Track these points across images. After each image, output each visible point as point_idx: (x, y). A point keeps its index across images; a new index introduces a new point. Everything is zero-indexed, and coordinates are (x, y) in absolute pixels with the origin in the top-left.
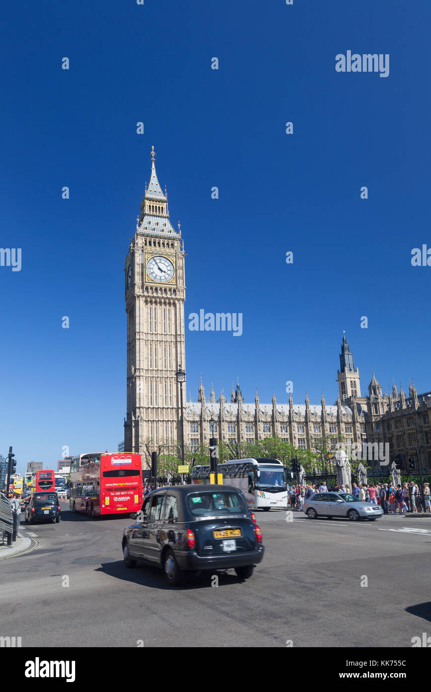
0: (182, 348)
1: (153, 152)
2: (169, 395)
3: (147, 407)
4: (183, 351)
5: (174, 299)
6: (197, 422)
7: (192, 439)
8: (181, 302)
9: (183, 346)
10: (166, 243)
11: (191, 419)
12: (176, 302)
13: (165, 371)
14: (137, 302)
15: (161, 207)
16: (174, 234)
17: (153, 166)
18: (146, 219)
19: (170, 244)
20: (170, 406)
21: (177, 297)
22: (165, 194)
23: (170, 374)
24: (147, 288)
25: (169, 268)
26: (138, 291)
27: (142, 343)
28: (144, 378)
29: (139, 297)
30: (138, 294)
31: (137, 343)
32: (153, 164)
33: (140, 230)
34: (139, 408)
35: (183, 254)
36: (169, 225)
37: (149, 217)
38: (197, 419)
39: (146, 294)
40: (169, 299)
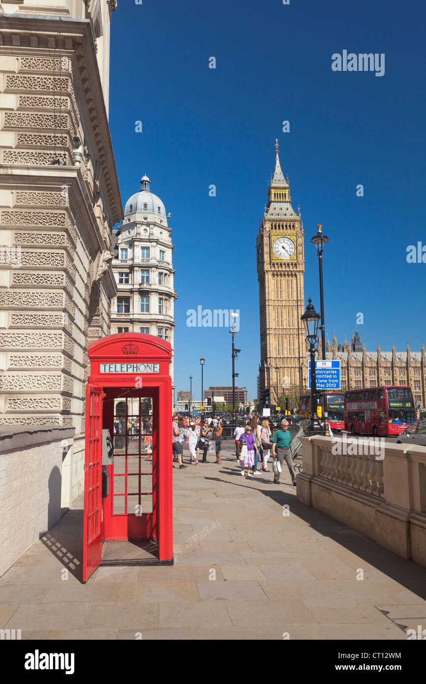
1: (277, 144)
2: (292, 348)
3: (275, 357)
5: (295, 272)
8: (301, 273)
9: (303, 308)
10: (288, 225)
12: (297, 274)
13: (289, 329)
14: (266, 276)
15: (284, 193)
16: (295, 217)
17: (277, 157)
18: (273, 205)
19: (292, 225)
20: (293, 356)
22: (287, 182)
25: (291, 246)
26: (267, 267)
27: (271, 308)
28: (273, 335)
29: (267, 272)
30: (267, 270)
31: (267, 308)
32: (277, 155)
33: (268, 216)
34: (270, 358)
35: (303, 233)
36: (291, 208)
37: (274, 203)
39: (273, 269)
40: (291, 271)
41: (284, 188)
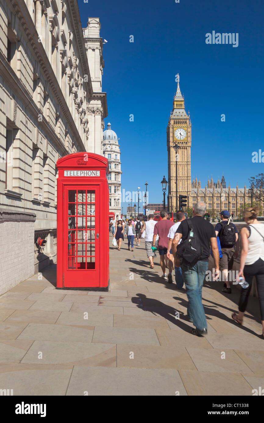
0: (189, 167)
2: (184, 186)
3: (175, 191)
4: (190, 168)
5: (186, 146)
6: (195, 197)
7: (193, 204)
8: (189, 147)
9: (190, 166)
10: (183, 122)
11: (193, 196)
13: (182, 177)
14: (171, 149)
15: (181, 104)
16: (186, 117)
18: (175, 110)
19: (185, 122)
20: (184, 191)
21: (188, 145)
22: (183, 97)
23: (185, 178)
24: (175, 143)
25: (184, 133)
27: (173, 166)
28: (174, 180)
29: (171, 147)
31: (171, 166)
33: (172, 117)
34: (172, 192)
35: (191, 126)
36: (185, 112)
38: (196, 195)
40: (184, 146)
41: (181, 101)
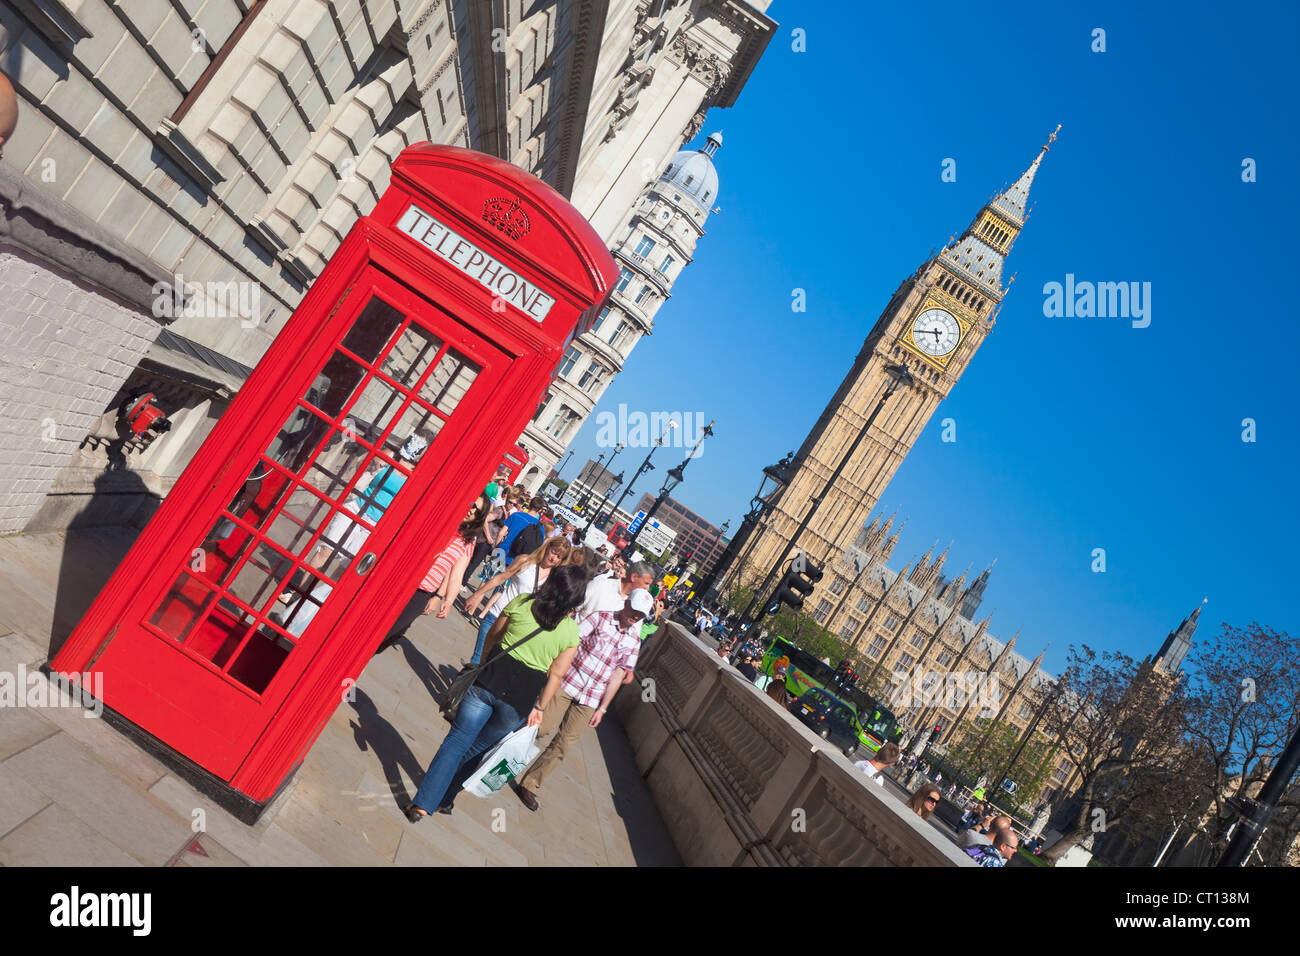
0: (893, 466)
1: (1054, 135)
2: (831, 520)
3: (791, 515)
4: (893, 470)
5: (928, 387)
6: (847, 581)
7: (823, 600)
8: (937, 398)
9: (898, 463)
10: (972, 297)
11: (841, 572)
12: (929, 394)
13: (848, 482)
14: (871, 361)
15: (1005, 232)
16: (995, 289)
17: (1039, 159)
18: (970, 241)
19: (979, 300)
20: (822, 535)
21: (937, 388)
22: (1024, 216)
24: (898, 349)
25: (951, 338)
26: (883, 346)
27: (841, 424)
28: (812, 475)
29: (879, 355)
30: (880, 350)
31: (834, 420)
32: (1042, 155)
33: (946, 256)
34: (780, 511)
35: (989, 327)
36: (999, 268)
37: (975, 240)
38: (851, 577)
39: (891, 357)
40: (922, 383)
41: (1011, 224)
